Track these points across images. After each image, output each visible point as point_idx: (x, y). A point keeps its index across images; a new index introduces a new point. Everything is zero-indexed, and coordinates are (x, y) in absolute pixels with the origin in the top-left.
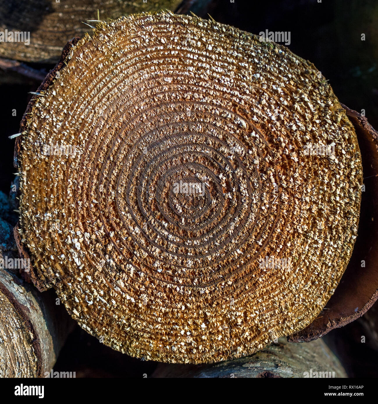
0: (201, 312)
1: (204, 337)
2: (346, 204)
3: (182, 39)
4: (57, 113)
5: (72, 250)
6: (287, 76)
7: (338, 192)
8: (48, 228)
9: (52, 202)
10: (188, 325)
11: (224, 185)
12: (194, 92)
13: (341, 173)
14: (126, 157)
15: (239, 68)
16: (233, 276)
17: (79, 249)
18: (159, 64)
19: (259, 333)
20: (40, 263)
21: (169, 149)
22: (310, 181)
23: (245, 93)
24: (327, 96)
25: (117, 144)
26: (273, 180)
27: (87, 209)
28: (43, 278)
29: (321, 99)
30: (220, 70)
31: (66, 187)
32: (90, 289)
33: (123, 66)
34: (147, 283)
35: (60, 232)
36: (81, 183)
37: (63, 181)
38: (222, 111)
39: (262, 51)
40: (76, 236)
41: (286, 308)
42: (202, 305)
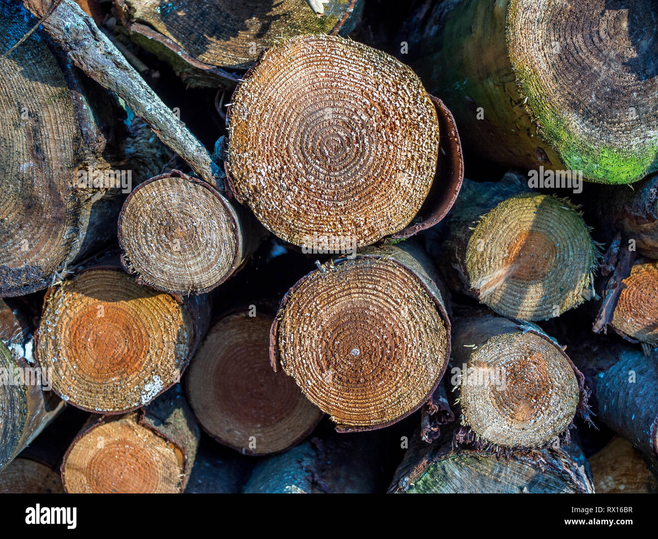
0: (338, 217)
1: (339, 233)
2: (429, 152)
3: (332, 50)
4: (254, 92)
5: (260, 177)
6: (394, 74)
7: (424, 145)
8: (246, 163)
9: (249, 146)
10: (330, 225)
11: (355, 139)
12: (338, 82)
13: (426, 133)
14: (295, 120)
15: (365, 69)
16: (359, 195)
17: (264, 175)
18: (317, 65)
19: (374, 231)
20: (239, 184)
21: (322, 116)
22: (407, 138)
23: (369, 84)
24: (418, 87)
25: (290, 112)
26: (384, 137)
27: (270, 151)
28: (241, 194)
29: (415, 88)
30: (354, 69)
31: (258, 138)
32: (270, 201)
33: (296, 65)
34: (306, 198)
35: (253, 165)
36: (267, 136)
37: (256, 133)
38: (354, 94)
39: (380, 59)
40: (263, 167)
41: (391, 216)
42: (339, 213)
